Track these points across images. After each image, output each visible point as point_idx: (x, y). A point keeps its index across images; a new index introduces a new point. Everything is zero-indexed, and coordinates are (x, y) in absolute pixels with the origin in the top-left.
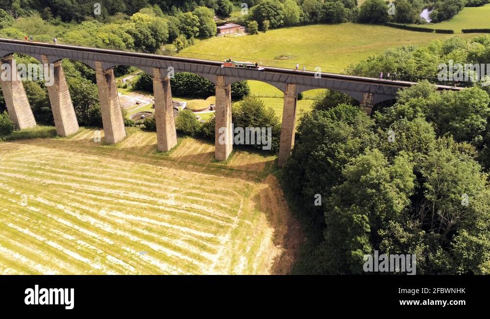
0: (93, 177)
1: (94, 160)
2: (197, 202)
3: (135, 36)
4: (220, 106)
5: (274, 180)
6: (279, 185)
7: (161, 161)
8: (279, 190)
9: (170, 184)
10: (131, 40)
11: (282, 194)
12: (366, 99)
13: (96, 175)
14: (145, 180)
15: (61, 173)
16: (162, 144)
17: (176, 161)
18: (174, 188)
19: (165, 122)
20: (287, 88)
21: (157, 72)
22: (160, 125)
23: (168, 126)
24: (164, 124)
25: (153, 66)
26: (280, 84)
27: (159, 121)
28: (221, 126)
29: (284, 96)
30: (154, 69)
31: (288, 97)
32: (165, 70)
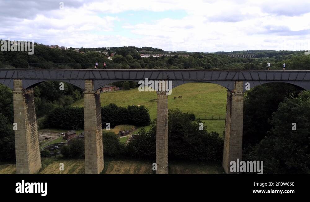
4: (162, 114)
16: (90, 169)
19: (96, 142)
20: (234, 87)
21: (89, 84)
22: (90, 146)
23: (98, 147)
24: (95, 144)
25: (85, 78)
26: (226, 83)
27: (88, 141)
28: (163, 137)
29: (233, 94)
30: (86, 81)
31: (237, 95)
32: (99, 81)
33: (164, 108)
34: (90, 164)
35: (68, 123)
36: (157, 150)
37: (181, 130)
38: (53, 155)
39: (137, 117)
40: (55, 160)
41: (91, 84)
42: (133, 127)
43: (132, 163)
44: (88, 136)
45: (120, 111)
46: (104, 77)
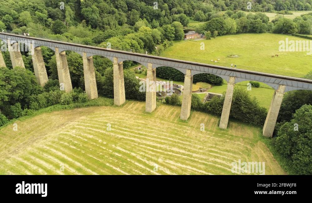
0: (146, 135)
1: (142, 123)
2: (218, 157)
3: (144, 41)
5: (263, 145)
6: (268, 149)
7: (184, 127)
8: (269, 153)
9: (196, 144)
10: (143, 44)
11: (272, 156)
13: (147, 134)
14: (179, 139)
15: (126, 131)
16: (183, 115)
17: (194, 127)
18: (199, 147)
20: (278, 88)
21: (188, 72)
22: (185, 104)
25: (186, 68)
26: (274, 85)
28: (227, 108)
29: (276, 92)
30: (187, 70)
31: (279, 93)
32: (194, 71)
33: (230, 92)
34: (184, 113)
36: (222, 113)
39: (213, 79)
40: (162, 105)
41: (190, 72)
42: (209, 86)
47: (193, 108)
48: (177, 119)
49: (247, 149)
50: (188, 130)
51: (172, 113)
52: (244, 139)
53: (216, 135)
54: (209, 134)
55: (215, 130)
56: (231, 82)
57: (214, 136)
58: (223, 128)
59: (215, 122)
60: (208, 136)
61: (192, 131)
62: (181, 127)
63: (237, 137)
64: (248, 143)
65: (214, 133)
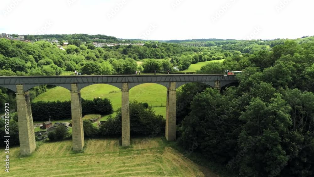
4: (125, 105)
5: (171, 149)
6: (177, 151)
7: (80, 157)
8: (179, 154)
9: (100, 169)
11: (183, 155)
12: (216, 85)
14: (77, 171)
16: (77, 144)
17: (93, 154)
18: (105, 171)
19: (80, 125)
20: (170, 86)
21: (74, 87)
23: (81, 129)
24: (80, 127)
25: (71, 82)
26: (166, 83)
27: (75, 125)
28: (126, 119)
29: (169, 90)
30: (72, 84)
31: (172, 91)
32: (82, 84)
33: (126, 101)
34: (77, 141)
35: (41, 115)
36: (123, 128)
37: (138, 115)
38: (41, 140)
39: (102, 108)
40: (44, 143)
41: (76, 86)
42: (99, 116)
43: (105, 140)
44: (75, 122)
45: (87, 103)
46: (85, 81)
47: (87, 137)
48: (68, 152)
49: (157, 158)
50: (86, 159)
51: (61, 148)
52: (151, 149)
53: (121, 154)
54: (113, 156)
55: (118, 150)
56: (125, 88)
57: (119, 156)
58: (127, 145)
59: (115, 143)
60: (112, 158)
61: (91, 158)
62: (76, 159)
63: (143, 149)
64: (157, 152)
65: (118, 153)
